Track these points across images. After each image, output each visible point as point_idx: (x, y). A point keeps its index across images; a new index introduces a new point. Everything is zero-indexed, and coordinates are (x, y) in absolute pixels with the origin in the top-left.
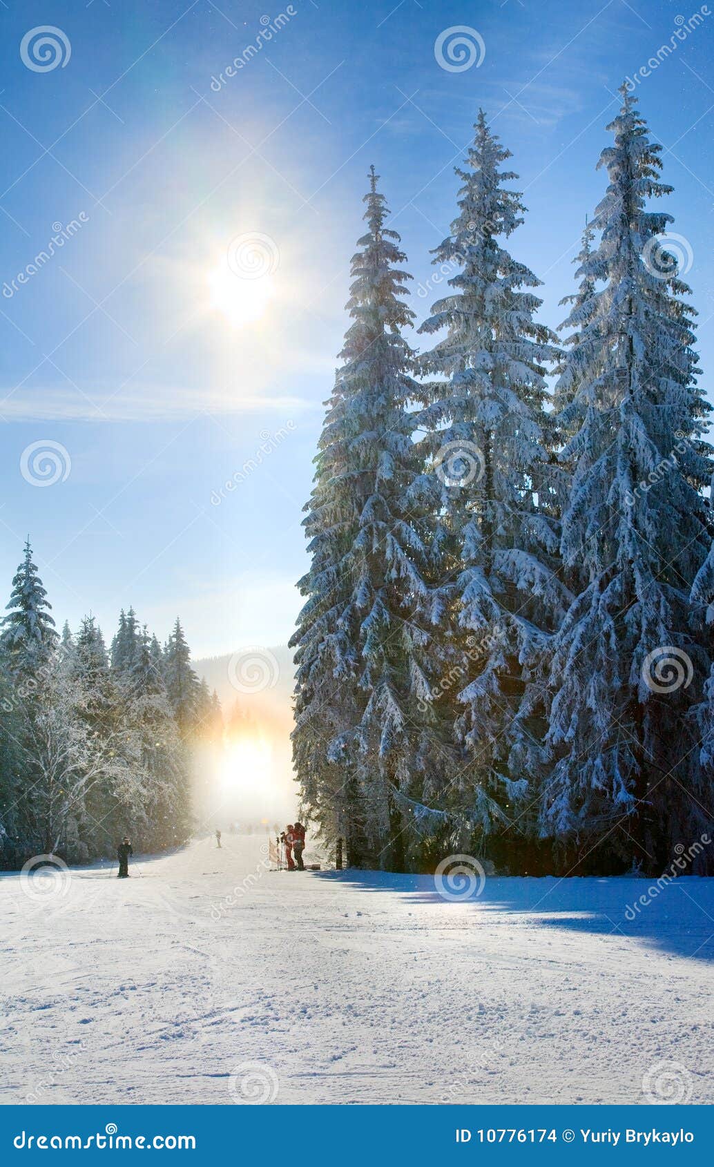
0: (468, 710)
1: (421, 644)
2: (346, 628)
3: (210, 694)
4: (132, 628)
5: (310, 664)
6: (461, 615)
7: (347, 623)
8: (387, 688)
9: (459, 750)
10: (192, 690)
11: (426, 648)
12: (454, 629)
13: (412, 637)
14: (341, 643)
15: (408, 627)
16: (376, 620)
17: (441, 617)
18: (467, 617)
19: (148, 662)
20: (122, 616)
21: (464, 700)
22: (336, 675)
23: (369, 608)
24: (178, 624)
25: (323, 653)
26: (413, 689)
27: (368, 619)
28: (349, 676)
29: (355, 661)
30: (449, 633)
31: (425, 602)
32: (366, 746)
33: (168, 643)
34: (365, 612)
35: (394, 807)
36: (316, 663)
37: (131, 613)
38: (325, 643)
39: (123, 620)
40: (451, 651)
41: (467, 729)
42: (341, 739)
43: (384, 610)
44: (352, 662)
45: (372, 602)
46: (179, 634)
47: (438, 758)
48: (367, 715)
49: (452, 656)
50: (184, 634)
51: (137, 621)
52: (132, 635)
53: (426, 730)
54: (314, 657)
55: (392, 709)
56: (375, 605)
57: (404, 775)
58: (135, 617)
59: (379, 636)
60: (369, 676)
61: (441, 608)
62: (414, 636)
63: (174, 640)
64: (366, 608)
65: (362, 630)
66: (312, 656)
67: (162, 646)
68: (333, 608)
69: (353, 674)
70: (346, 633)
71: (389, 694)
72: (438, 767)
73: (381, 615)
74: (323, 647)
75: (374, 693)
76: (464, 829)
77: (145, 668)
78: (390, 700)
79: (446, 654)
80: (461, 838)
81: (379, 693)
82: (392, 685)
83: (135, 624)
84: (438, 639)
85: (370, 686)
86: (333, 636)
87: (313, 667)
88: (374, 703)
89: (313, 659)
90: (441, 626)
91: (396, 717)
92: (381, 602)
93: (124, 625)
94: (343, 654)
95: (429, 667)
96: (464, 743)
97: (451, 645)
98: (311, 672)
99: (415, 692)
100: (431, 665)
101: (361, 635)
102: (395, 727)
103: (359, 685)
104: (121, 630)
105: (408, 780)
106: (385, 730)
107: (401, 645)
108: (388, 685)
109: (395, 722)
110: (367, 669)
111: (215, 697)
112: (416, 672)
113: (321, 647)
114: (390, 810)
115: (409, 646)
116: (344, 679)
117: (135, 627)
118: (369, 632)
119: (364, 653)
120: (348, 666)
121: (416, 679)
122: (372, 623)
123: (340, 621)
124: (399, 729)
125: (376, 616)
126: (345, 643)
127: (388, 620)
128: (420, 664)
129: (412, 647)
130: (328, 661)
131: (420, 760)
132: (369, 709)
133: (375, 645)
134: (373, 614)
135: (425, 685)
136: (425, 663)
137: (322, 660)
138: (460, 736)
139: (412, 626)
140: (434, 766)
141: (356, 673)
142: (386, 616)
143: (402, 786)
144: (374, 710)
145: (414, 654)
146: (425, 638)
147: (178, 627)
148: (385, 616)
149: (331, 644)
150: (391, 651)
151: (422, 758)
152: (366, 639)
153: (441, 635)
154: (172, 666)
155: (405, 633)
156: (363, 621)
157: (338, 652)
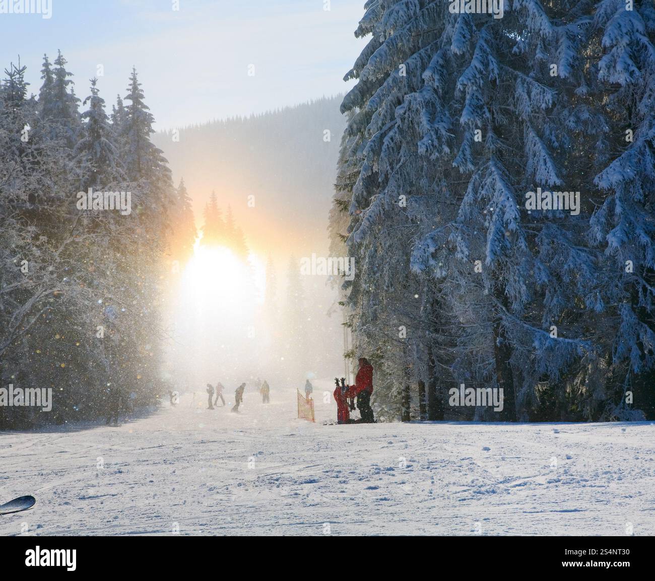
0: (610, 198)
1: (544, 106)
2: (436, 84)
3: (176, 185)
4: (62, 83)
5: (382, 136)
6: (602, 64)
7: (437, 77)
8: (493, 169)
9: (596, 256)
10: (158, 179)
11: (548, 111)
12: (589, 85)
13: (529, 97)
14: (429, 105)
15: (523, 81)
16: (481, 72)
17: (572, 66)
18: (611, 66)
19: (99, 136)
20: (46, 65)
21: (603, 185)
22: (422, 150)
23: (467, 56)
24: (134, 79)
25: (403, 119)
26: (530, 170)
27: (469, 72)
28: (440, 152)
29: (449, 130)
30: (582, 90)
31: (548, 45)
32: (465, 249)
33: (117, 108)
34: (463, 61)
35: (502, 335)
36: (391, 133)
37: (60, 61)
38: (406, 104)
39: (47, 72)
40: (585, 116)
41: (609, 226)
42: (429, 241)
43: (490, 57)
44: (444, 132)
45: (473, 46)
46: (136, 95)
47: (566, 267)
48: (464, 207)
49: (585, 123)
50: (144, 94)
51: (70, 74)
52: (61, 94)
53: (548, 227)
54: (388, 125)
55: (502, 198)
56: (477, 51)
57: (517, 289)
58: (67, 68)
59: (483, 94)
60: (468, 152)
61: (572, 54)
62: (533, 94)
63: (128, 103)
64: (463, 55)
65: (459, 86)
66: (383, 124)
67: (108, 110)
68: (415, 55)
69: (446, 149)
70: (436, 91)
71: (497, 177)
72: (566, 279)
73: (486, 65)
74: (402, 111)
75: (475, 177)
76: (596, 369)
77: (96, 143)
78: (499, 185)
79: (578, 121)
80: (591, 380)
81: (482, 176)
82: (499, 165)
83: (67, 78)
84: (566, 98)
85: (470, 167)
86: (417, 94)
87: (386, 140)
88: (475, 191)
89: (385, 128)
90: (571, 80)
91: (507, 209)
92: (486, 46)
93: (49, 80)
94: (431, 121)
95: (554, 138)
96: (604, 244)
97: (584, 107)
98: (384, 147)
99: (534, 174)
100: (557, 137)
101: (457, 94)
102: (507, 224)
103: (454, 164)
104: (45, 86)
105: (524, 298)
106: (492, 229)
107: (511, 108)
108: (495, 165)
109: (506, 217)
110: (465, 142)
111: (183, 190)
112: (534, 145)
113: (399, 111)
114: (495, 340)
115: (525, 109)
116: (433, 157)
117: (67, 83)
118: (471, 89)
119: (463, 120)
120: (439, 138)
121: (535, 156)
122: (475, 77)
123: (427, 74)
124: (513, 226)
125: (479, 66)
126: (433, 104)
127: (496, 71)
128: (540, 134)
129: (529, 110)
130: (410, 132)
131: (539, 269)
132: (468, 198)
133: (477, 109)
134: (475, 63)
135: (549, 164)
136: (548, 132)
137: (401, 131)
138: (599, 236)
139: (529, 79)
140: (559, 277)
141: (450, 147)
142: (494, 66)
143: (515, 306)
144: (475, 200)
145: (530, 121)
146: (549, 97)
147: (135, 83)
148: (491, 67)
149: (414, 106)
150: (499, 117)
151: (542, 267)
152: (464, 99)
153: (571, 93)
154: (126, 143)
155: (520, 91)
156: (460, 73)
157: (424, 119)
